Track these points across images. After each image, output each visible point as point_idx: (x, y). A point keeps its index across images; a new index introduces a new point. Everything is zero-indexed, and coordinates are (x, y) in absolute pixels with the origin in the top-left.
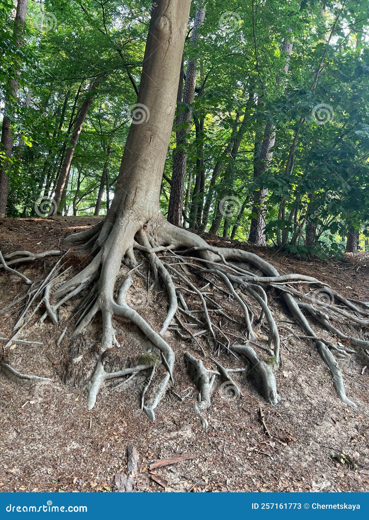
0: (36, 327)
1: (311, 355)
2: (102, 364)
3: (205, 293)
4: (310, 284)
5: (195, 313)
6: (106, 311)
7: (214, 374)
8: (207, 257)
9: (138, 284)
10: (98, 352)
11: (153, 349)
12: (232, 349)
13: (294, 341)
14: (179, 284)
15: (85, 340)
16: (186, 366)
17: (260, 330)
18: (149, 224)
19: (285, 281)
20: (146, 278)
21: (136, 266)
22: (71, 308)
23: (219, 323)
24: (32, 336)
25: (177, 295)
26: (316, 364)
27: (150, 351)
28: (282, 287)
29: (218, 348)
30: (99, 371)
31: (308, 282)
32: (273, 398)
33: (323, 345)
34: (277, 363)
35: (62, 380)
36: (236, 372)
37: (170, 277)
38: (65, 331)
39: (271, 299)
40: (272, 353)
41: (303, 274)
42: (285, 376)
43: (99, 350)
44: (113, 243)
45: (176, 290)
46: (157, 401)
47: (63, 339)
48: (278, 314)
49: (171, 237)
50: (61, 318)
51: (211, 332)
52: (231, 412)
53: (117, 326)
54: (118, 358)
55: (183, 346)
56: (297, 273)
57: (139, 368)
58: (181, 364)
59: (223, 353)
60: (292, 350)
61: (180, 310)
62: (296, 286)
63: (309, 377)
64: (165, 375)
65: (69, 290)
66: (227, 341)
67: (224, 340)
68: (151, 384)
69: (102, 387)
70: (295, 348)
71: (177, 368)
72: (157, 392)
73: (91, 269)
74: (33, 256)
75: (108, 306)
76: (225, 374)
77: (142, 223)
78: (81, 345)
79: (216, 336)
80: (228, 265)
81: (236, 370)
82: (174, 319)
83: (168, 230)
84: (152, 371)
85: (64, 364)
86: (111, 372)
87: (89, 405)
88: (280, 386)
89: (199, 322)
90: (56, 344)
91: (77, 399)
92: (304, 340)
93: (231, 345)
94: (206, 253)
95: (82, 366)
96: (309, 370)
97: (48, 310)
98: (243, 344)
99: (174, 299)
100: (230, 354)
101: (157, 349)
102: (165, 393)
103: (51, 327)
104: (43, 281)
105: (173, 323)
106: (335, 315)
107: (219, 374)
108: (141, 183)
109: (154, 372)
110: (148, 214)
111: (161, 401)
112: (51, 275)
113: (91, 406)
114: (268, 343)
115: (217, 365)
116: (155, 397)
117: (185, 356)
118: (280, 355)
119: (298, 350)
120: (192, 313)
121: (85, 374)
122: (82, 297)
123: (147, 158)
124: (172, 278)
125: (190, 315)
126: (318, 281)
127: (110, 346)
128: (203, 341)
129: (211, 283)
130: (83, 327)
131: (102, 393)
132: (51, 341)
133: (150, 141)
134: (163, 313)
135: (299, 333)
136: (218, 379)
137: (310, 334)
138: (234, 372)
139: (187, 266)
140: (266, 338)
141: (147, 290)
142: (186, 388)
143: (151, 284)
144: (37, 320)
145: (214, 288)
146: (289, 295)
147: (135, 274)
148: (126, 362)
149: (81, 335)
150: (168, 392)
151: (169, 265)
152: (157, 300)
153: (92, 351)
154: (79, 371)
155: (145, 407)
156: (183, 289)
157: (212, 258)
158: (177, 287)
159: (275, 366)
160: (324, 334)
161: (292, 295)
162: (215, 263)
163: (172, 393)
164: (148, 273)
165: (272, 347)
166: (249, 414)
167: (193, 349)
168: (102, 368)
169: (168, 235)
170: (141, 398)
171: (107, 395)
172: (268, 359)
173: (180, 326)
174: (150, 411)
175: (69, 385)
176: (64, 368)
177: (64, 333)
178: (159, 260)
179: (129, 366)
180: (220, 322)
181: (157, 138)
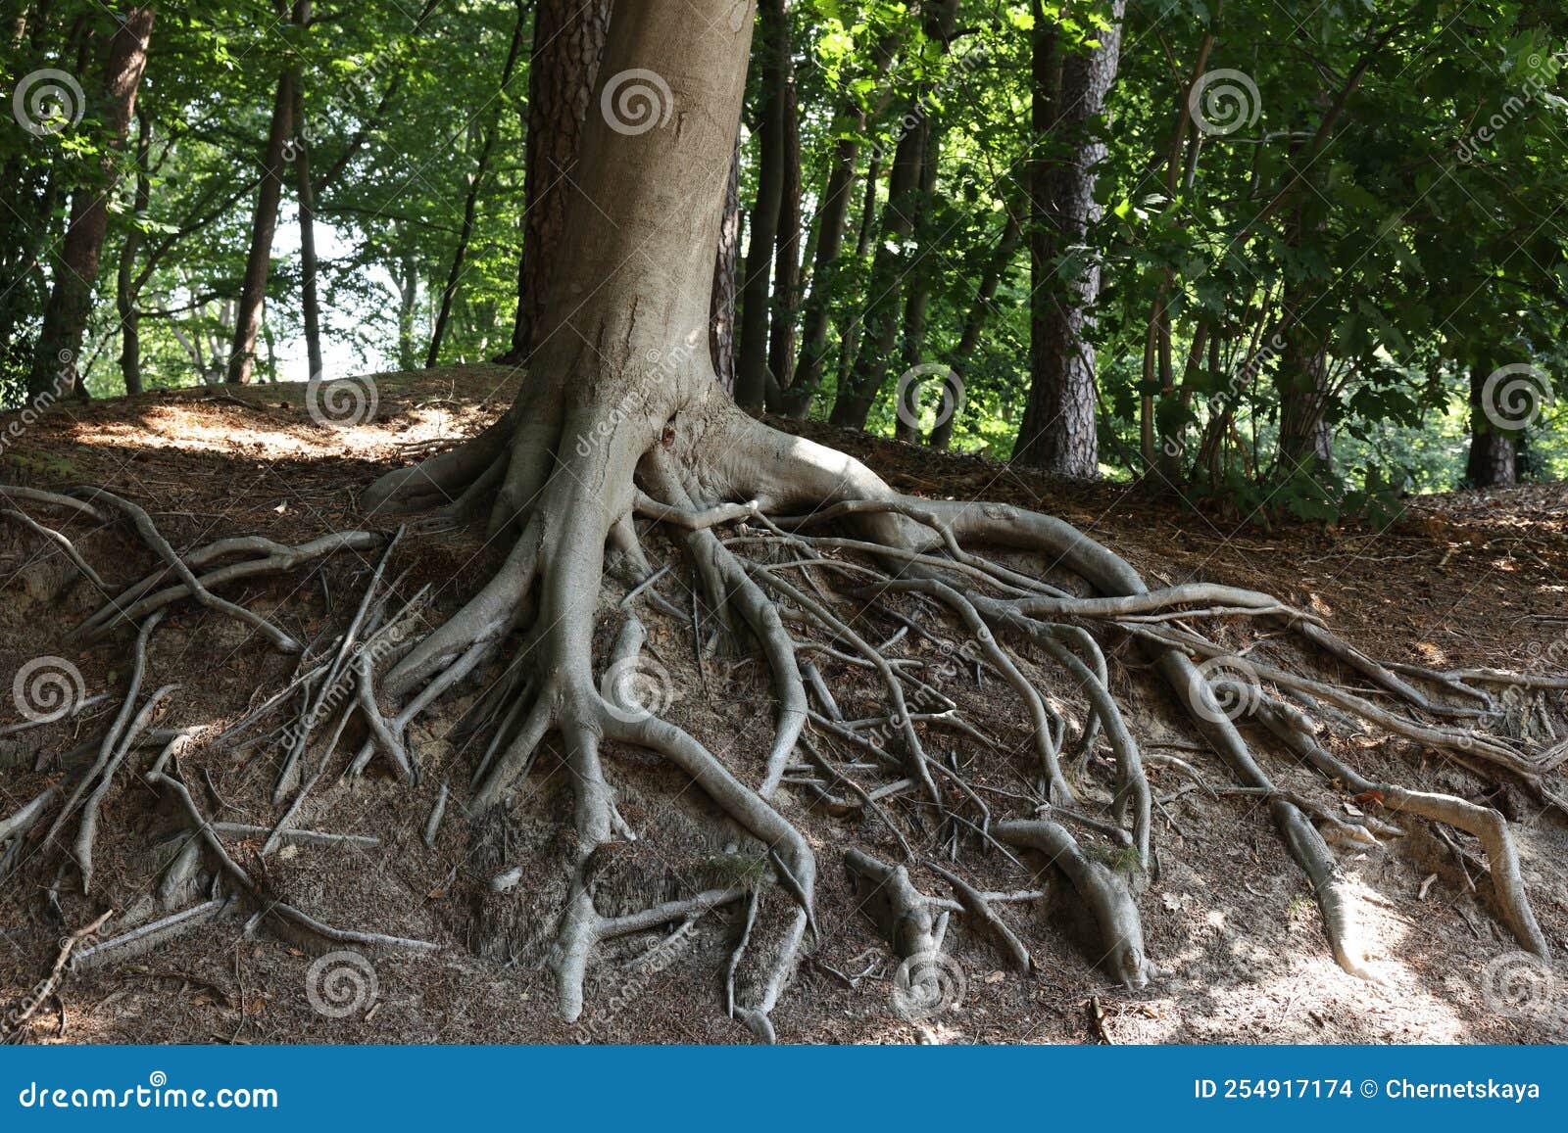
0: (342, 792)
1: (1254, 848)
2: (588, 892)
3: (896, 662)
4: (1253, 616)
5: (867, 727)
6: (576, 727)
7: (944, 909)
8: (891, 538)
9: (660, 641)
10: (569, 856)
11: (743, 841)
12: (997, 834)
13: (1198, 806)
14: (804, 633)
15: (516, 823)
16: (854, 891)
17: (1087, 776)
18: (680, 423)
19: (1167, 609)
20: (686, 617)
21: (647, 578)
22: (444, 728)
23: (950, 756)
24: (338, 819)
25: (803, 670)
26: (1269, 871)
27: (732, 849)
28: (1155, 630)
29: (950, 834)
30: (579, 913)
31: (1244, 610)
32: (1131, 969)
33: (1295, 811)
34: (1143, 870)
35: (465, 945)
36: (1015, 903)
37: (772, 610)
38: (443, 799)
39: (1119, 674)
40: (1128, 838)
41: (1231, 584)
42: (1169, 905)
43: (572, 847)
44: (574, 500)
45: (798, 653)
46: (774, 993)
47: (444, 823)
48: (1145, 722)
49: (756, 467)
50: (419, 761)
51: (927, 784)
52: (1005, 1013)
53: (615, 775)
54: (636, 871)
55: (837, 832)
56: (1208, 580)
57: (704, 898)
58: (838, 884)
59: (970, 849)
60: (1192, 834)
61: (814, 722)
62: (1204, 625)
63: (1247, 909)
64: (793, 916)
65: (435, 666)
66: (982, 811)
67: (971, 808)
68: (750, 943)
69: (594, 962)
70: (1203, 827)
71: (827, 897)
72: (772, 966)
73: (507, 589)
74: (285, 556)
75: (584, 715)
76: (980, 906)
77: (657, 423)
78: (506, 838)
79: (944, 799)
80: (967, 562)
81: (1015, 897)
82: (797, 751)
83: (746, 443)
84: (749, 905)
85: (463, 896)
86: (617, 915)
87: (565, 1009)
88: (1156, 937)
89: (881, 758)
90: (423, 841)
91: (525, 996)
92: (1231, 801)
93: (994, 820)
94: (886, 523)
95: (524, 899)
96: (1246, 890)
97: (377, 735)
98: (1034, 816)
99: (796, 685)
100: (992, 849)
101: (756, 842)
102: (794, 970)
103: (389, 789)
104: (339, 639)
105: (796, 763)
106: (1338, 719)
107: (960, 908)
108: (651, 280)
109: (754, 909)
110: (674, 390)
111: (786, 993)
112: (364, 618)
113: (575, 1013)
114: (1113, 810)
115: (952, 883)
116: (767, 982)
117: (849, 860)
118: (1152, 847)
119: (1210, 831)
120: (857, 729)
121: (539, 924)
122: (476, 688)
123: (666, 192)
124: (782, 615)
125: (851, 734)
126: (1280, 607)
127: (604, 836)
128: (901, 815)
129: (910, 628)
130: (505, 783)
131: (599, 978)
132: (405, 833)
133: (679, 129)
134: (762, 731)
135: (1216, 783)
136: (957, 926)
137: (1252, 780)
138: (1007, 902)
139: (825, 571)
140: (1105, 797)
141: (697, 659)
142: (861, 951)
143: (707, 639)
144: (343, 767)
145: (925, 643)
146: (1182, 657)
147: (647, 604)
148: (663, 882)
149: (500, 810)
150: (804, 967)
151: (765, 569)
152: (734, 689)
153: (549, 855)
154: (517, 916)
155: (741, 1010)
156: (820, 650)
157: (911, 540)
158: (799, 645)
159: (1138, 878)
160: (1298, 781)
161: (1190, 656)
162: (920, 557)
163: (818, 968)
164: (689, 600)
165: (1127, 823)
166: (1061, 1015)
167: (870, 842)
168: (588, 903)
169: (746, 463)
170: (725, 984)
171: (613, 984)
172: (1113, 854)
173: (822, 772)
174: (756, 1018)
175: (489, 957)
176: (466, 911)
177: (441, 805)
178: (729, 554)
179: (673, 895)
180: (954, 754)
181: (701, 120)
